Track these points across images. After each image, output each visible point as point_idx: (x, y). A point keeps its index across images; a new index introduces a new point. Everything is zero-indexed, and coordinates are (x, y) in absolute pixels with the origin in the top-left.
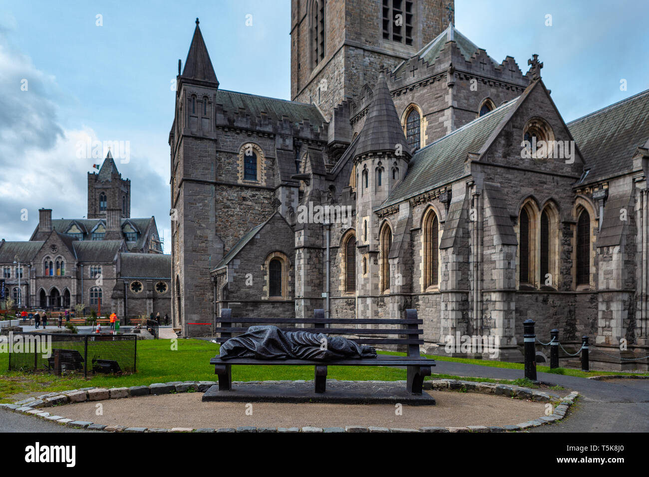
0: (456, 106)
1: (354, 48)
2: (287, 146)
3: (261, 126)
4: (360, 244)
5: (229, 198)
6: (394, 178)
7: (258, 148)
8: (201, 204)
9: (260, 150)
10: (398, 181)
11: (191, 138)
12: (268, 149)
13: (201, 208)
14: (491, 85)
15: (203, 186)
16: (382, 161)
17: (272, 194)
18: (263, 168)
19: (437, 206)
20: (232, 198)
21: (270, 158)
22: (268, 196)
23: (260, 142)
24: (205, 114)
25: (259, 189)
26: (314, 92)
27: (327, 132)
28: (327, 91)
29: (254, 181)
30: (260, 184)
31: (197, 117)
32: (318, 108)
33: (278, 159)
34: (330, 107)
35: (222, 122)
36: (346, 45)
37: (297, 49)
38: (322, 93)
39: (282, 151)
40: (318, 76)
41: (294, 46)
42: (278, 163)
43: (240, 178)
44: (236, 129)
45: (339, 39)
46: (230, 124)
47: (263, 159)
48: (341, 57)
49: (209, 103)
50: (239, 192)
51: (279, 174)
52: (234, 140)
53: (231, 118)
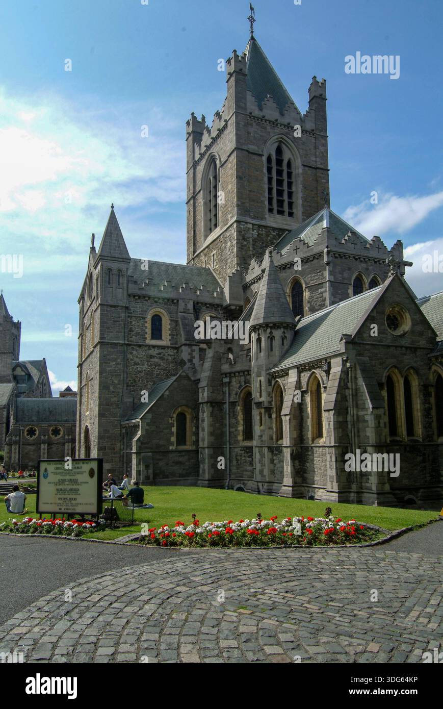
0: (333, 280)
1: (244, 223)
2: (189, 309)
4: (256, 401)
5: (139, 356)
6: (283, 344)
8: (114, 363)
9: (165, 314)
10: (286, 347)
11: (106, 306)
12: (172, 312)
13: (114, 366)
14: (361, 261)
15: (116, 347)
16: (273, 331)
18: (168, 329)
19: (320, 373)
20: (141, 356)
21: (174, 321)
22: (172, 354)
23: (165, 306)
24: (119, 285)
25: (164, 347)
26: (209, 257)
27: (222, 296)
28: (220, 257)
29: (159, 341)
30: (165, 343)
31: (112, 288)
32: (212, 271)
33: (181, 321)
34: (223, 272)
35: (133, 291)
36: (237, 221)
37: (192, 219)
38: (216, 258)
39: (184, 314)
40: (212, 244)
41: (190, 215)
42: (182, 325)
43: (148, 338)
44: (145, 297)
45: (231, 215)
46: (140, 292)
47: (168, 321)
48: (233, 231)
49: (123, 275)
50: (147, 351)
51: (182, 334)
52: (143, 306)
53: (143, 287)
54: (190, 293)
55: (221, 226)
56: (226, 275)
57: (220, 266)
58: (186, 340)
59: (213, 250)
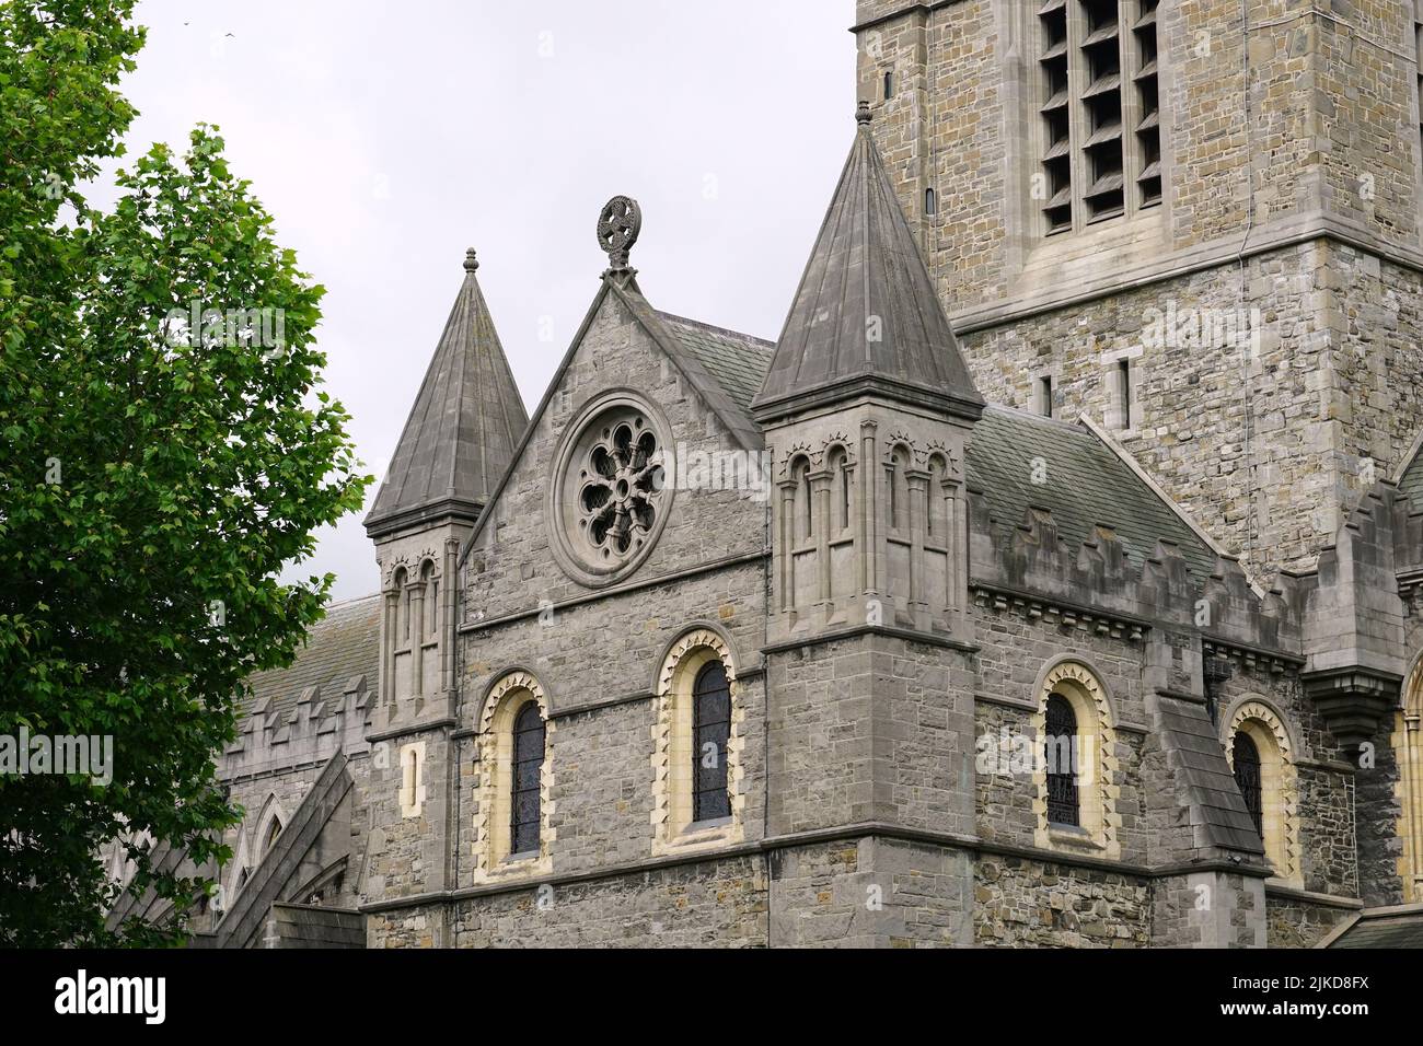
1: (1351, 252)
2: (1186, 680)
3: (1103, 587)
5: (1013, 916)
7: (1093, 685)
9: (1098, 695)
11: (897, 642)
12: (1122, 689)
15: (932, 858)
17: (1141, 894)
20: (1022, 917)
21: (1132, 731)
22: (1129, 906)
23: (1098, 656)
24: (932, 531)
25: (1100, 871)
26: (1077, 366)
27: (1300, 618)
28: (1184, 390)
29: (1076, 836)
30: (1100, 849)
31: (909, 546)
32: (1115, 447)
33: (1173, 745)
34: (1213, 470)
35: (987, 569)
36: (1329, 239)
37: (915, 121)
38: (1145, 388)
39: (1175, 702)
40: (1109, 304)
41: (887, 95)
42: (1178, 761)
43: (1043, 821)
44: (1028, 602)
45: (1271, 193)
46: (1012, 577)
47: (1110, 734)
48: (1302, 280)
49: (950, 485)
50: (1043, 889)
51: (1186, 810)
52: (1020, 650)
53: (1016, 550)
54: (1185, 595)
55: (1173, 223)
56: (1235, 492)
57: (1181, 436)
58: (1219, 847)
59: (1121, 340)
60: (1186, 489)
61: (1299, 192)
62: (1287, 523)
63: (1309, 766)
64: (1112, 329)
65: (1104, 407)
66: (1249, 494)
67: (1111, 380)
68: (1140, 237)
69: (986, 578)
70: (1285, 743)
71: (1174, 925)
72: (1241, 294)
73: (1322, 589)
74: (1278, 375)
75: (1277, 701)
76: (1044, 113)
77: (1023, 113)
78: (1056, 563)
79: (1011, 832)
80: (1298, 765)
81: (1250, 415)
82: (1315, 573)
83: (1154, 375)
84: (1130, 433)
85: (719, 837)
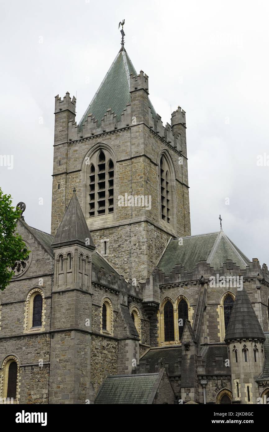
0: (263, 303)
1: (150, 224)
2: (125, 302)
3: (112, 283)
5: (96, 347)
7: (110, 302)
8: (83, 353)
9: (111, 304)
10: (263, 359)
11: (80, 292)
12: (115, 303)
13: (83, 356)
15: (84, 335)
16: (257, 344)
17: (116, 344)
18: (112, 320)
20: (98, 347)
21: (116, 312)
22: (115, 346)
23: (111, 297)
25: (110, 339)
26: (96, 242)
27: (142, 292)
28: (117, 248)
29: (106, 332)
30: (111, 334)
31: (82, 274)
32: (103, 258)
33: (123, 314)
34: (123, 263)
35: (94, 279)
36: (147, 222)
37: (64, 194)
38: (110, 247)
39: (123, 306)
40: (103, 231)
41: (59, 188)
42: (124, 318)
43: (102, 329)
44: (101, 286)
45: (136, 212)
46: (98, 281)
47: (112, 312)
48: (141, 229)
49: (89, 262)
50: (101, 342)
51: (126, 327)
52: (99, 295)
53: (99, 276)
54: (125, 286)
55: (116, 217)
56: (127, 267)
57: (117, 256)
58: (132, 335)
59: (105, 238)
60: (117, 266)
61: (141, 212)
62: (137, 274)
63: (143, 320)
64: (103, 235)
65: (101, 250)
66: (130, 268)
67: (103, 245)
68: (109, 219)
69: (94, 281)
70: (139, 315)
71: (123, 350)
72: (129, 231)
73: (146, 286)
74: (136, 246)
75: (138, 307)
76: (90, 194)
77: (86, 194)
78: (105, 279)
79: (97, 331)
80: (141, 319)
81: (130, 253)
82: (145, 283)
83: (111, 245)
84: (106, 255)
85: (39, 330)
